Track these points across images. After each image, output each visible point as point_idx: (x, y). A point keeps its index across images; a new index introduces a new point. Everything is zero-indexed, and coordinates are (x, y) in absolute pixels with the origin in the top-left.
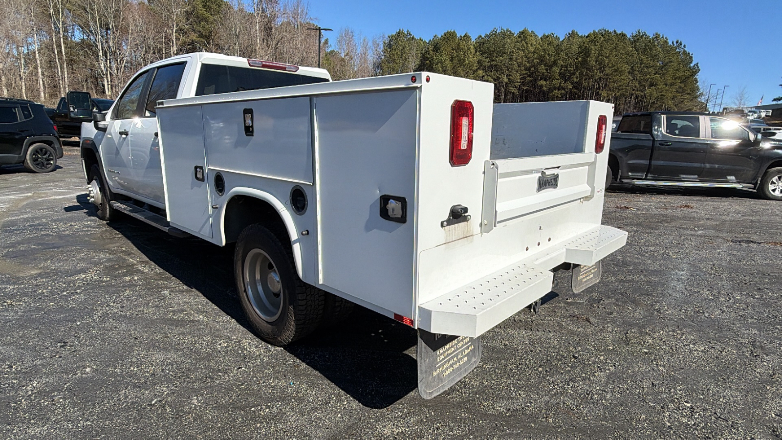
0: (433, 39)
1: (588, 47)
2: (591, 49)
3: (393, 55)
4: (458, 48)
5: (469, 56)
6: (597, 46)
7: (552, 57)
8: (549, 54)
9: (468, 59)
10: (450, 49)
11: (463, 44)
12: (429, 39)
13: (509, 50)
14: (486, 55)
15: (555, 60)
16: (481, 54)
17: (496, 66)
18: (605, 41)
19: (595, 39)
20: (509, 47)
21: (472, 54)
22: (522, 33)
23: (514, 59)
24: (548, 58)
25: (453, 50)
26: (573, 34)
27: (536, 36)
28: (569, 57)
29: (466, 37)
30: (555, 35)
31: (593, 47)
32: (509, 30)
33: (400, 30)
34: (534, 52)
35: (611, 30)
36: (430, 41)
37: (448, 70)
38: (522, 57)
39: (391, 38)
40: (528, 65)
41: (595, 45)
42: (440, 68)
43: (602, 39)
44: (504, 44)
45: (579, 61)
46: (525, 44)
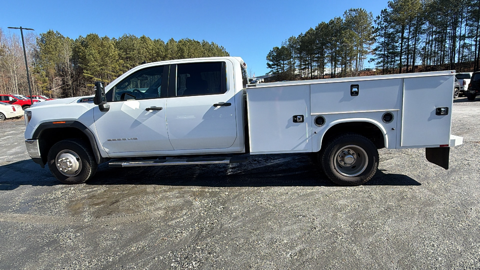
0: (79, 38)
1: (182, 48)
2: (184, 49)
3: (48, 48)
4: (102, 45)
5: (111, 51)
6: (187, 47)
7: (164, 53)
8: (161, 51)
9: (111, 52)
10: (96, 46)
11: (105, 43)
12: (76, 38)
13: (137, 48)
14: (122, 51)
15: (165, 55)
16: (119, 50)
17: (130, 57)
18: (190, 45)
19: (185, 44)
20: (137, 46)
21: (113, 49)
22: (143, 38)
23: (141, 53)
24: (161, 53)
25: (99, 46)
26: (172, 40)
27: (151, 40)
28: (173, 53)
29: (106, 38)
30: (161, 40)
31: (185, 48)
32: (134, 35)
33: (50, 30)
34: (152, 49)
35: (192, 39)
36: (77, 39)
37: (98, 59)
38: (146, 52)
39: (43, 36)
40: (150, 57)
41: (185, 47)
42: (92, 59)
43: (188, 44)
44: (134, 44)
45: (179, 55)
46: (146, 45)
